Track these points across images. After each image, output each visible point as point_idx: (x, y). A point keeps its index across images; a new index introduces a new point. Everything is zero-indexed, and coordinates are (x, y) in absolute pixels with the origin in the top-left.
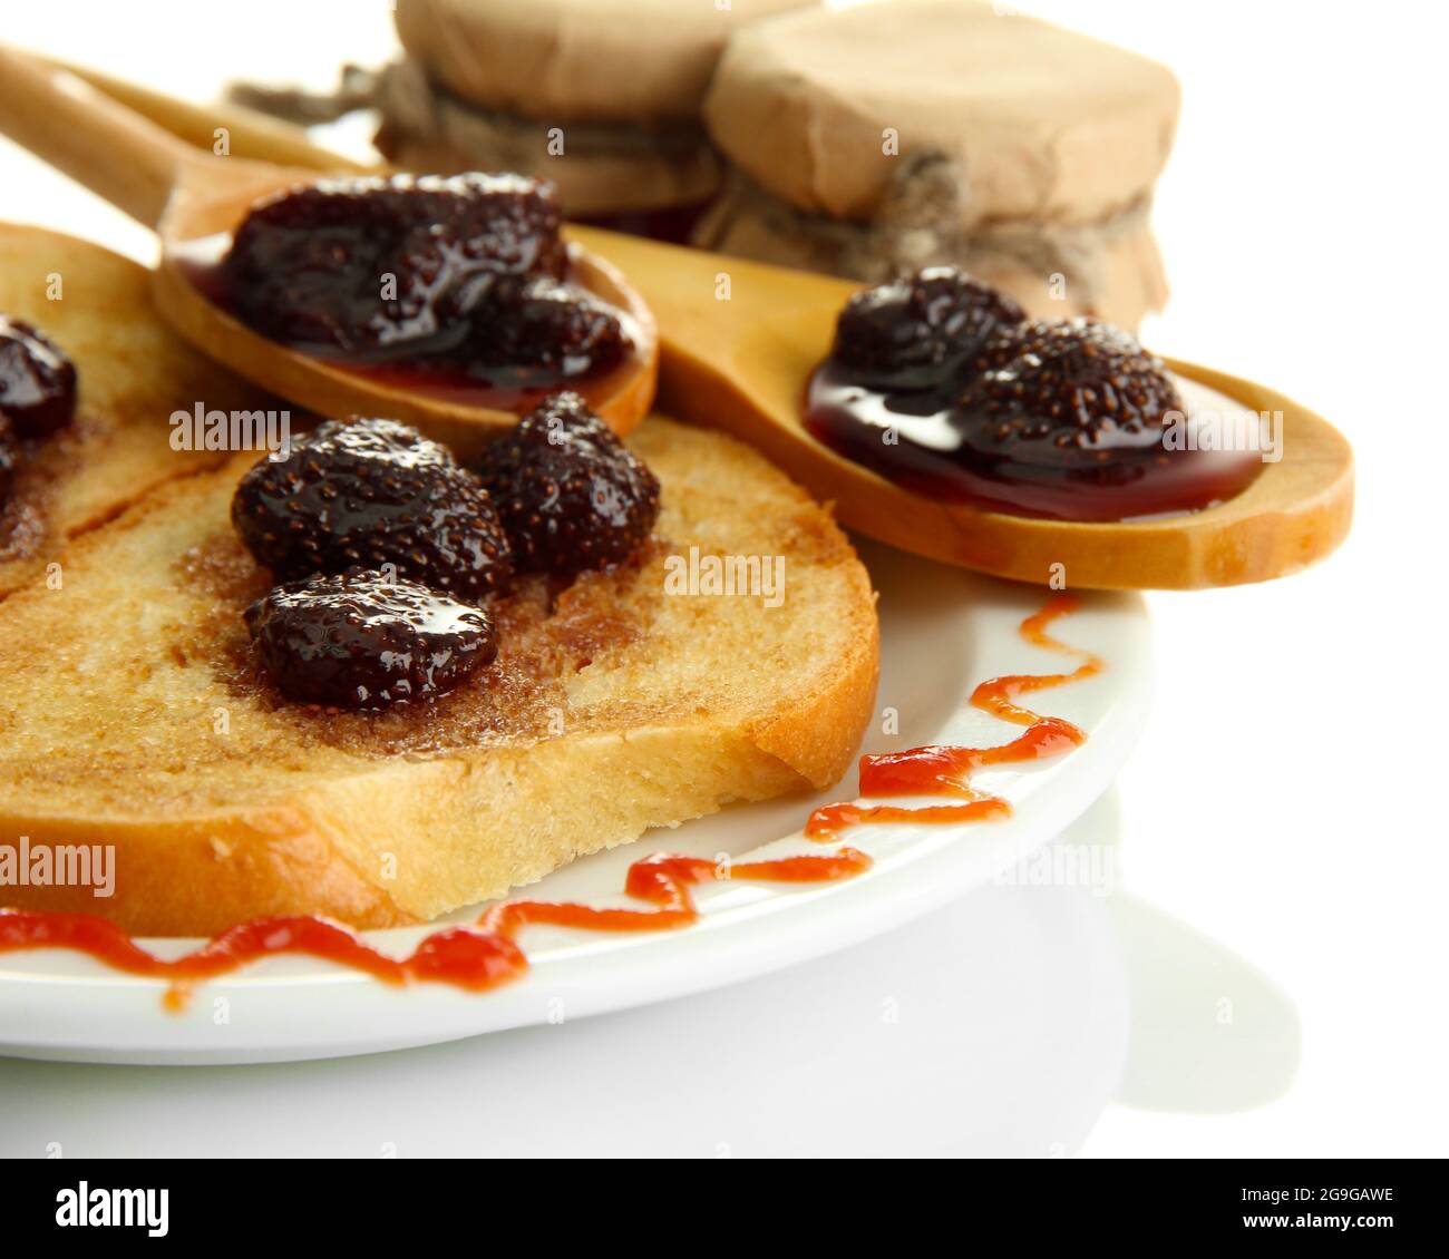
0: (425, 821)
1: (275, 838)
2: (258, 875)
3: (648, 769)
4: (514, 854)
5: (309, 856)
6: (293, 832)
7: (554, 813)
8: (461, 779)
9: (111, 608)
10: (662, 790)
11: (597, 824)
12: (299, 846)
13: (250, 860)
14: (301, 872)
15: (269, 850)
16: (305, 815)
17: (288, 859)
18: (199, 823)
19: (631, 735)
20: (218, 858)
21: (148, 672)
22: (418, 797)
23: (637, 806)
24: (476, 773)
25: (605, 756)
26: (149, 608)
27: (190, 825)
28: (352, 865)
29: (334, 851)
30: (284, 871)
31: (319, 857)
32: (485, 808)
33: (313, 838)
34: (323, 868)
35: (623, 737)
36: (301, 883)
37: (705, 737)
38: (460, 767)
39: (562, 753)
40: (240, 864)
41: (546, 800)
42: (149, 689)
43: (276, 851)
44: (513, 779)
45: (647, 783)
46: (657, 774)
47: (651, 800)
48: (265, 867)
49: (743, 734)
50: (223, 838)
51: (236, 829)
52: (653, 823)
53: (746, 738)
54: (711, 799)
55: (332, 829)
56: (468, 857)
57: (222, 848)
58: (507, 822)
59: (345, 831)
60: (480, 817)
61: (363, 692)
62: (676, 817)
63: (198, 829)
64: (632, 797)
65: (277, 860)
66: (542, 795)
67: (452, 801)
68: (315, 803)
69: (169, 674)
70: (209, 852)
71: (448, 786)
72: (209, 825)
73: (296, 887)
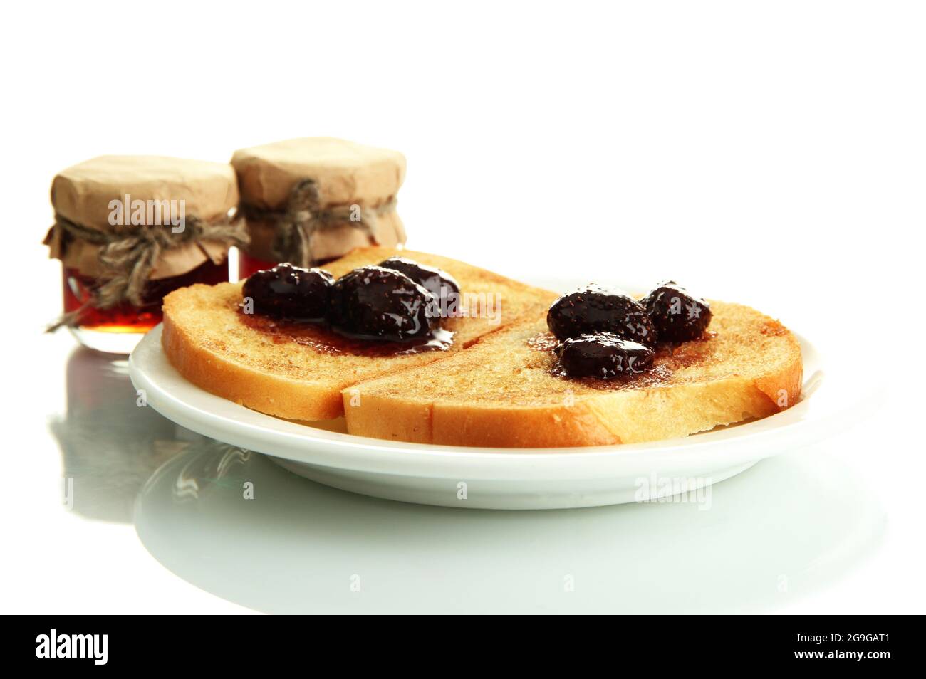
0: (633, 414)
1: (577, 415)
2: (571, 429)
3: (716, 399)
4: (666, 429)
5: (589, 423)
6: (583, 413)
7: (681, 414)
8: (645, 398)
9: (503, 354)
10: (722, 408)
11: (698, 421)
12: (585, 418)
13: (568, 423)
14: (587, 428)
15: (574, 419)
16: (588, 407)
17: (582, 423)
18: (548, 409)
19: (710, 383)
20: (556, 422)
21: (519, 371)
22: (629, 404)
23: (713, 415)
24: (651, 396)
25: (700, 391)
26: (517, 355)
27: (545, 410)
28: (605, 426)
29: (598, 421)
30: (580, 428)
31: (593, 423)
32: (654, 410)
33: (591, 415)
34: (595, 427)
35: (706, 383)
36: (586, 432)
37: (738, 384)
38: (644, 393)
39: (684, 389)
40: (564, 425)
41: (678, 409)
42: (521, 375)
43: (577, 420)
44: (665, 399)
45: (716, 405)
46: (720, 401)
47: (718, 412)
48: (574, 426)
49: (753, 384)
50: (557, 414)
51: (562, 411)
52: (719, 423)
53: (753, 386)
54: (741, 414)
55: (598, 414)
56: (649, 429)
57: (557, 419)
58: (663, 416)
59: (602, 414)
60: (652, 413)
61: (605, 370)
62: (727, 421)
63: (548, 411)
64: (711, 410)
65: (578, 423)
66: (676, 407)
67: (642, 406)
68: (592, 404)
69: (528, 371)
70: (552, 420)
71: (640, 400)
72: (552, 410)
73: (585, 434)
